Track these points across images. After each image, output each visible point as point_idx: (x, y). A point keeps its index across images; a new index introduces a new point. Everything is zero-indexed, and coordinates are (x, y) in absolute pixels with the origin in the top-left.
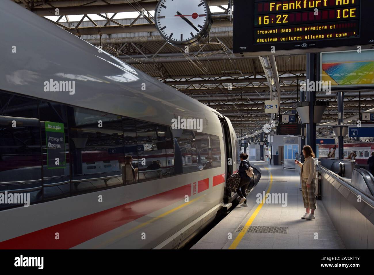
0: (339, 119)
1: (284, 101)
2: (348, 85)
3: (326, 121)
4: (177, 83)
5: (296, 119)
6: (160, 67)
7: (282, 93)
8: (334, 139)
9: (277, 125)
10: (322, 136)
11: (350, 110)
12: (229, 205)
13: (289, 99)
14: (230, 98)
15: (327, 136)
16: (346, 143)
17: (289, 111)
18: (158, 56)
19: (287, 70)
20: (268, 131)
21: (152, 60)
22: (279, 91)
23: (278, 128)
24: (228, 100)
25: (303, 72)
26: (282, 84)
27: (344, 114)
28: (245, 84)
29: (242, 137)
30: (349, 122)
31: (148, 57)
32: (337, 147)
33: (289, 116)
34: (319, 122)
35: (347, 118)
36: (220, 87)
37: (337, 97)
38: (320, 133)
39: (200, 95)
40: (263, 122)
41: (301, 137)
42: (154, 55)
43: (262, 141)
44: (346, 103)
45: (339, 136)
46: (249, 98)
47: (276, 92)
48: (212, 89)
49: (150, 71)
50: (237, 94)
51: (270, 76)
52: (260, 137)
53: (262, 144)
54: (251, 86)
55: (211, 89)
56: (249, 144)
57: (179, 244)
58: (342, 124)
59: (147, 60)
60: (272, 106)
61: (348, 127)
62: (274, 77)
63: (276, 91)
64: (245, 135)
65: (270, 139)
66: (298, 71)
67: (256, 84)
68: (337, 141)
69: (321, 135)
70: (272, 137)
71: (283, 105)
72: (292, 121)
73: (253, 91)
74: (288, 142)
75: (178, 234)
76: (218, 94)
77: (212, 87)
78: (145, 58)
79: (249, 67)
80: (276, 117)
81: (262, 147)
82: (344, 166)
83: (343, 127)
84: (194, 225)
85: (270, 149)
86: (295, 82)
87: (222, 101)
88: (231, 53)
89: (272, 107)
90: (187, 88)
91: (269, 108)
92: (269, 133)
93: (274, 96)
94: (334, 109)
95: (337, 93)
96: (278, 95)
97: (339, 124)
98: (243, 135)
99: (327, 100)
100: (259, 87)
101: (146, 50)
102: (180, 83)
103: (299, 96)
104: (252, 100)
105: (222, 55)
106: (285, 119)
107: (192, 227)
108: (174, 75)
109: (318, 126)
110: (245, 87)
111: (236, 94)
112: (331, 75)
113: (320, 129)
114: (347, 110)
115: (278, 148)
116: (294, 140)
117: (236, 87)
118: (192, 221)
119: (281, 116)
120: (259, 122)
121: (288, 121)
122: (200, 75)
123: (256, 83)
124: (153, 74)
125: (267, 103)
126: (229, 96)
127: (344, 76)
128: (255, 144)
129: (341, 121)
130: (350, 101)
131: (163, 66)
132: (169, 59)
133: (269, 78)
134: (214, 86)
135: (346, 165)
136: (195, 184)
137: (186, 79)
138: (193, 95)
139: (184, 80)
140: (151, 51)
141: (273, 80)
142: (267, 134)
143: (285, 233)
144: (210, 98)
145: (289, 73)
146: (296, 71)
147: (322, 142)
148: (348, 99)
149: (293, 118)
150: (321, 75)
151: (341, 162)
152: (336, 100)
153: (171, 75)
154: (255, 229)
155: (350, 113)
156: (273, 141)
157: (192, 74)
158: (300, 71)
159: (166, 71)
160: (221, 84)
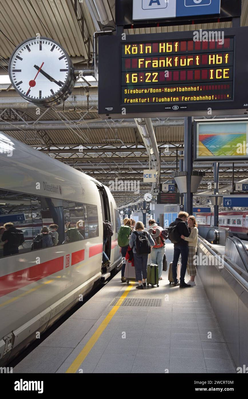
0: (215, 189)
1: (165, 171)
2: (222, 156)
3: (204, 191)
4: (60, 151)
5: (175, 188)
6: (43, 135)
7: (162, 162)
8: (210, 208)
9: (158, 194)
10: (200, 205)
11: (225, 180)
12: (107, 275)
13: (169, 169)
14: (113, 167)
15: (205, 205)
16: (221, 211)
17: (169, 181)
18: (39, 123)
19: (167, 141)
20: (149, 200)
21: (33, 127)
22: (158, 161)
23: (159, 196)
24: (111, 169)
25: (182, 143)
26: (163, 154)
27: (219, 184)
28: (128, 154)
29: (126, 205)
30: (223, 191)
31: (29, 124)
32: (213, 215)
33: (169, 185)
34: (196, 192)
35: (222, 188)
36: (103, 156)
37: (213, 168)
38: (198, 202)
39: (84, 164)
40: (146, 191)
41: (180, 206)
42: (35, 122)
43: (144, 209)
44: (221, 174)
45: (215, 205)
46: (131, 167)
47: (155, 162)
48: (96, 158)
49: (31, 138)
50: (121, 163)
51: (149, 145)
52: (143, 205)
53: (144, 211)
54: (132, 155)
55: (94, 158)
56: (132, 211)
57: (49, 321)
58: (217, 194)
59: (28, 126)
60: (150, 175)
61: (222, 197)
62: (153, 146)
63: (156, 160)
64: (129, 203)
65: (152, 207)
66: (177, 142)
67: (137, 154)
68: (213, 209)
69: (198, 204)
70: (154, 205)
71: (164, 175)
72: (171, 190)
73: (135, 160)
74: (168, 210)
75: (48, 310)
76: (102, 163)
77: (96, 155)
78: (26, 124)
79: (131, 137)
80: (157, 186)
81: (144, 215)
82: (219, 234)
83: (218, 196)
84: (67, 299)
85: (152, 216)
86: (174, 153)
87: (106, 169)
88: (112, 122)
89: (150, 177)
90: (71, 156)
91: (148, 177)
92: (151, 202)
93: (154, 166)
94: (211, 179)
95: (213, 164)
96: (157, 165)
97: (215, 194)
98: (127, 203)
99: (204, 171)
100: (141, 157)
101: (29, 117)
102: (64, 151)
103: (178, 166)
104: (134, 169)
105: (103, 123)
106: (165, 188)
107: (65, 301)
108: (58, 143)
109: (195, 195)
110: (127, 157)
111: (119, 163)
112: (207, 146)
113: (197, 198)
114: (222, 180)
115: (159, 216)
116: (173, 209)
117: (118, 156)
118: (65, 295)
119: (161, 185)
120: (142, 191)
121: (168, 190)
122: (84, 143)
123: (138, 152)
124: (34, 141)
125: (145, 172)
126: (112, 165)
127: (220, 148)
128: (139, 212)
129: (216, 191)
130: (224, 172)
131: (46, 134)
132: (50, 127)
133: (148, 147)
134: (97, 156)
135: (221, 233)
136: (69, 256)
137: (70, 148)
138: (78, 163)
139: (67, 148)
140: (33, 118)
141: (151, 150)
142: (149, 202)
143: (159, 306)
144: (94, 167)
145: (168, 143)
146: (176, 142)
147: (199, 210)
148: (223, 170)
149: (172, 188)
150: (198, 146)
151: (216, 230)
152: (213, 171)
153: (55, 143)
154: (130, 302)
155: (224, 183)
156: (154, 210)
157: (76, 143)
158: (179, 142)
159: (50, 139)
160: (104, 153)
